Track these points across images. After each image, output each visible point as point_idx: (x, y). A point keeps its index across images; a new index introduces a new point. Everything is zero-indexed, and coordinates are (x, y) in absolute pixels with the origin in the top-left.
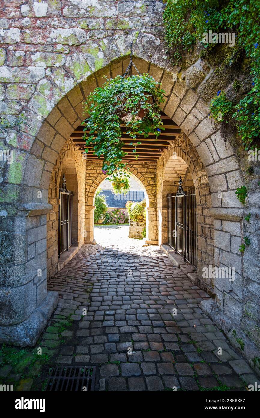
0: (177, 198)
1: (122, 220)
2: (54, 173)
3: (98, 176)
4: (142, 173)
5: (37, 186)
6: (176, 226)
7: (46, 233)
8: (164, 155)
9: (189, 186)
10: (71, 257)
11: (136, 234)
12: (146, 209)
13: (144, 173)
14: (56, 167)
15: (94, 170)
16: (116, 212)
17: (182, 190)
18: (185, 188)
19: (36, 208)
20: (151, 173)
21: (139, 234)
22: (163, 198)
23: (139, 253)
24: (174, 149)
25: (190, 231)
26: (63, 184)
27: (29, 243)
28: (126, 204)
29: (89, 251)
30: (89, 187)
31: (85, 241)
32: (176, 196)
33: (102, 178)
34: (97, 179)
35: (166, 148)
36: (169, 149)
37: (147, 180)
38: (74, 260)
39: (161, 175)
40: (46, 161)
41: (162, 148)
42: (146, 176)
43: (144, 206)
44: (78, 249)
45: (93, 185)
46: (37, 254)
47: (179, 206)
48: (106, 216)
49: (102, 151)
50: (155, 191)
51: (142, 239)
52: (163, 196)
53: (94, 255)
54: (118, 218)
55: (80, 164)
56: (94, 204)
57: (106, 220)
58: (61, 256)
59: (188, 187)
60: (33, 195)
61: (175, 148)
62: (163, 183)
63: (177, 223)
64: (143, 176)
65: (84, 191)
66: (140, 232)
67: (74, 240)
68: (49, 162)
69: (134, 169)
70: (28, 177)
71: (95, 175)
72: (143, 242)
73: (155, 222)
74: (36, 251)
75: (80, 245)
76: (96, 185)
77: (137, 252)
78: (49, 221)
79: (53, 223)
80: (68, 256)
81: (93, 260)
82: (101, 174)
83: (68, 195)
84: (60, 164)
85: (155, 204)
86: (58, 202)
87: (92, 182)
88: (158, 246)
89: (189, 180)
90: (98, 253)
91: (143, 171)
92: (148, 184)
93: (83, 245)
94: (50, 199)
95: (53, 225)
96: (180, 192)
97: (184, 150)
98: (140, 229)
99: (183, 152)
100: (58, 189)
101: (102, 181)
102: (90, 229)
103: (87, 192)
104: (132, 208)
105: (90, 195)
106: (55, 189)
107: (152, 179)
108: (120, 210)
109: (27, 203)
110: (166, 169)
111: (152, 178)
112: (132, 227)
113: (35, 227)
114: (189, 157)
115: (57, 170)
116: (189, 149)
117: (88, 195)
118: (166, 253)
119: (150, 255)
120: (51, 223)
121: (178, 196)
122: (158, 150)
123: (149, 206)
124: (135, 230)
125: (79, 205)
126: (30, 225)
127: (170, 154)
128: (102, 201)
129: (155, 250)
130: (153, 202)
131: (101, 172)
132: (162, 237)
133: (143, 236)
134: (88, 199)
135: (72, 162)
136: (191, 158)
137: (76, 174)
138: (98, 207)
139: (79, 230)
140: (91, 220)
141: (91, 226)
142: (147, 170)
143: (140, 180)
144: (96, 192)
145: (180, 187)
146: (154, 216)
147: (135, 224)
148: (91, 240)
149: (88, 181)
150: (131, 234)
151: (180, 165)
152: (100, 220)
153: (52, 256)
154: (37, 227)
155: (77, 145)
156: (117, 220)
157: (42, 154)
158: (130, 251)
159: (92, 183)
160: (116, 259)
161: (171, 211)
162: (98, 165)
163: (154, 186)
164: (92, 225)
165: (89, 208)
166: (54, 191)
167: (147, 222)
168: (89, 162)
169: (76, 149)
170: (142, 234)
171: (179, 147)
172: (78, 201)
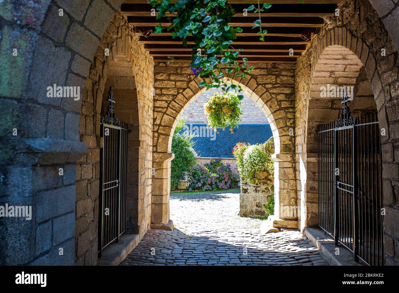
0: (337, 131)
1: (226, 183)
2: (91, 85)
3: (178, 93)
4: (267, 86)
5: (55, 104)
6: (337, 189)
7: (74, 203)
8: (311, 47)
9: (364, 107)
10: (124, 254)
11: (255, 208)
12: (273, 156)
13: (270, 86)
14: (94, 72)
15: (171, 81)
16: (212, 166)
17: (349, 116)
18: (355, 113)
19: (54, 149)
20: (284, 85)
21: (260, 209)
22: (309, 134)
23: (261, 246)
24: (332, 32)
25: (367, 198)
26: (108, 108)
27: (38, 219)
28: (235, 149)
29: (161, 242)
30: (161, 114)
31: (152, 223)
32: (336, 129)
33: (187, 96)
34: (176, 100)
35: (317, 31)
36: (323, 33)
37: (277, 100)
38: (130, 261)
39: (306, 88)
40: (74, 53)
41: (307, 32)
42: (275, 91)
43: (270, 152)
44: (138, 239)
45: (169, 111)
46: (54, 244)
47: (341, 150)
48: (194, 175)
49: (191, 26)
50: (292, 121)
51: (266, 218)
52: (309, 129)
53: (170, 252)
54: (217, 178)
55: (142, 69)
56: (170, 150)
57: (193, 183)
58: (104, 254)
59: (361, 110)
60: (47, 122)
61: (336, 29)
62: (308, 104)
63: (338, 183)
64: (267, 91)
65: (149, 123)
66: (263, 203)
67: (130, 221)
68: (81, 56)
69: (250, 77)
70: (36, 83)
71: (172, 92)
72: (267, 224)
73: (292, 182)
74: (52, 236)
75: (143, 231)
76: (174, 112)
77: (256, 244)
78: (82, 180)
79: (89, 185)
80: (118, 254)
81: (168, 261)
82: (184, 89)
83: (119, 130)
84: (103, 66)
85: (291, 146)
86: (98, 142)
87: (166, 105)
88: (299, 231)
89: (362, 96)
90: (178, 247)
91: (268, 81)
92: (278, 107)
93: (149, 231)
94: (82, 136)
95: (89, 188)
96: (344, 120)
97: (354, 33)
98: (261, 197)
99: (353, 35)
100: (99, 116)
101: (186, 103)
102: (162, 199)
103: (156, 125)
104: (246, 156)
105: (162, 132)
106: (93, 116)
107: (286, 97)
108: (223, 162)
109: (36, 138)
110: (315, 74)
111: (286, 95)
112: (247, 194)
113: (51, 189)
114: (364, 44)
115: (97, 79)
116: (365, 29)
117: (159, 131)
118: (317, 246)
119: (282, 250)
120: (84, 184)
121: (340, 129)
122: (300, 35)
123: (281, 151)
124: (252, 200)
125: (141, 151)
126: (40, 183)
127: (325, 44)
128: (186, 145)
129: (293, 238)
130: (288, 142)
131: (185, 85)
132: (308, 213)
133: (267, 211)
134: (158, 140)
135: (126, 64)
136: (370, 47)
137: (136, 89)
138: (177, 158)
139: (140, 201)
140: (164, 181)
141: (164, 193)
142: (276, 80)
143: (263, 99)
144: (174, 126)
145: (345, 110)
146: (291, 171)
147: (251, 189)
148: (165, 222)
149: (158, 104)
150: (244, 210)
151: (344, 66)
152: (182, 184)
153: (86, 252)
154: (56, 188)
155: (137, 29)
156: (216, 183)
157: (65, 39)
158: (242, 242)
159: (167, 108)
160: (215, 257)
161: (325, 160)
162: (179, 71)
163: (291, 110)
164: (167, 190)
165: (161, 158)
166: (90, 120)
167: (277, 183)
168: (161, 64)
169: (134, 38)
170: (266, 207)
171: (344, 26)
172: (137, 143)
